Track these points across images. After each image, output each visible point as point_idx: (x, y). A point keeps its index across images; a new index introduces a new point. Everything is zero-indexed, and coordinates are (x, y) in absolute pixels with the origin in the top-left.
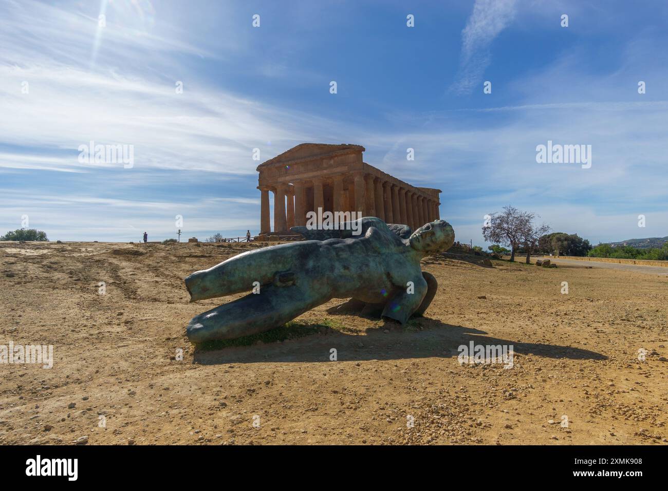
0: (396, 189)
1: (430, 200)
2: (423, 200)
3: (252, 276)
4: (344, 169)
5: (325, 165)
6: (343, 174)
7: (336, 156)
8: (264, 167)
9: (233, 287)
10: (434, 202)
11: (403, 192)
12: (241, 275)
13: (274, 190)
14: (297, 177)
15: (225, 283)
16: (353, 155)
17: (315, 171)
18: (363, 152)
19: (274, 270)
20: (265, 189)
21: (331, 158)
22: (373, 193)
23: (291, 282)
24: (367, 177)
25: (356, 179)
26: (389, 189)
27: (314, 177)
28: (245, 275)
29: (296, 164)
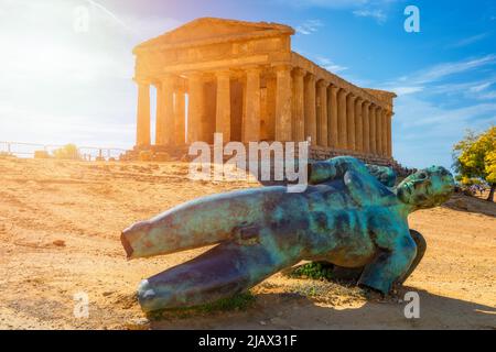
0: (335, 92)
1: (379, 108)
2: (370, 108)
3: (206, 230)
4: (263, 59)
5: (234, 52)
6: (261, 66)
7: (252, 39)
10: (386, 110)
11: (344, 95)
13: (158, 83)
14: (193, 67)
16: (278, 40)
17: (220, 60)
18: (291, 36)
19: (233, 224)
20: (145, 82)
21: (245, 41)
22: (301, 95)
23: (254, 240)
24: (294, 72)
25: (280, 75)
26: (324, 91)
27: (219, 68)
28: (197, 229)
29: (192, 47)
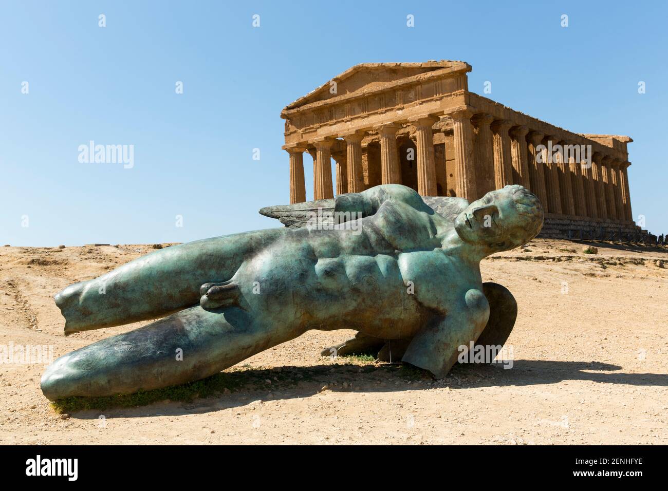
3: (164, 290)
4: (435, 107)
5: (399, 101)
6: (432, 116)
8: (295, 111)
9: (134, 309)
10: (618, 160)
12: (145, 289)
13: (312, 149)
14: (350, 126)
15: (119, 302)
16: (451, 80)
17: (382, 113)
18: (467, 74)
20: (297, 150)
24: (476, 119)
25: (457, 124)
